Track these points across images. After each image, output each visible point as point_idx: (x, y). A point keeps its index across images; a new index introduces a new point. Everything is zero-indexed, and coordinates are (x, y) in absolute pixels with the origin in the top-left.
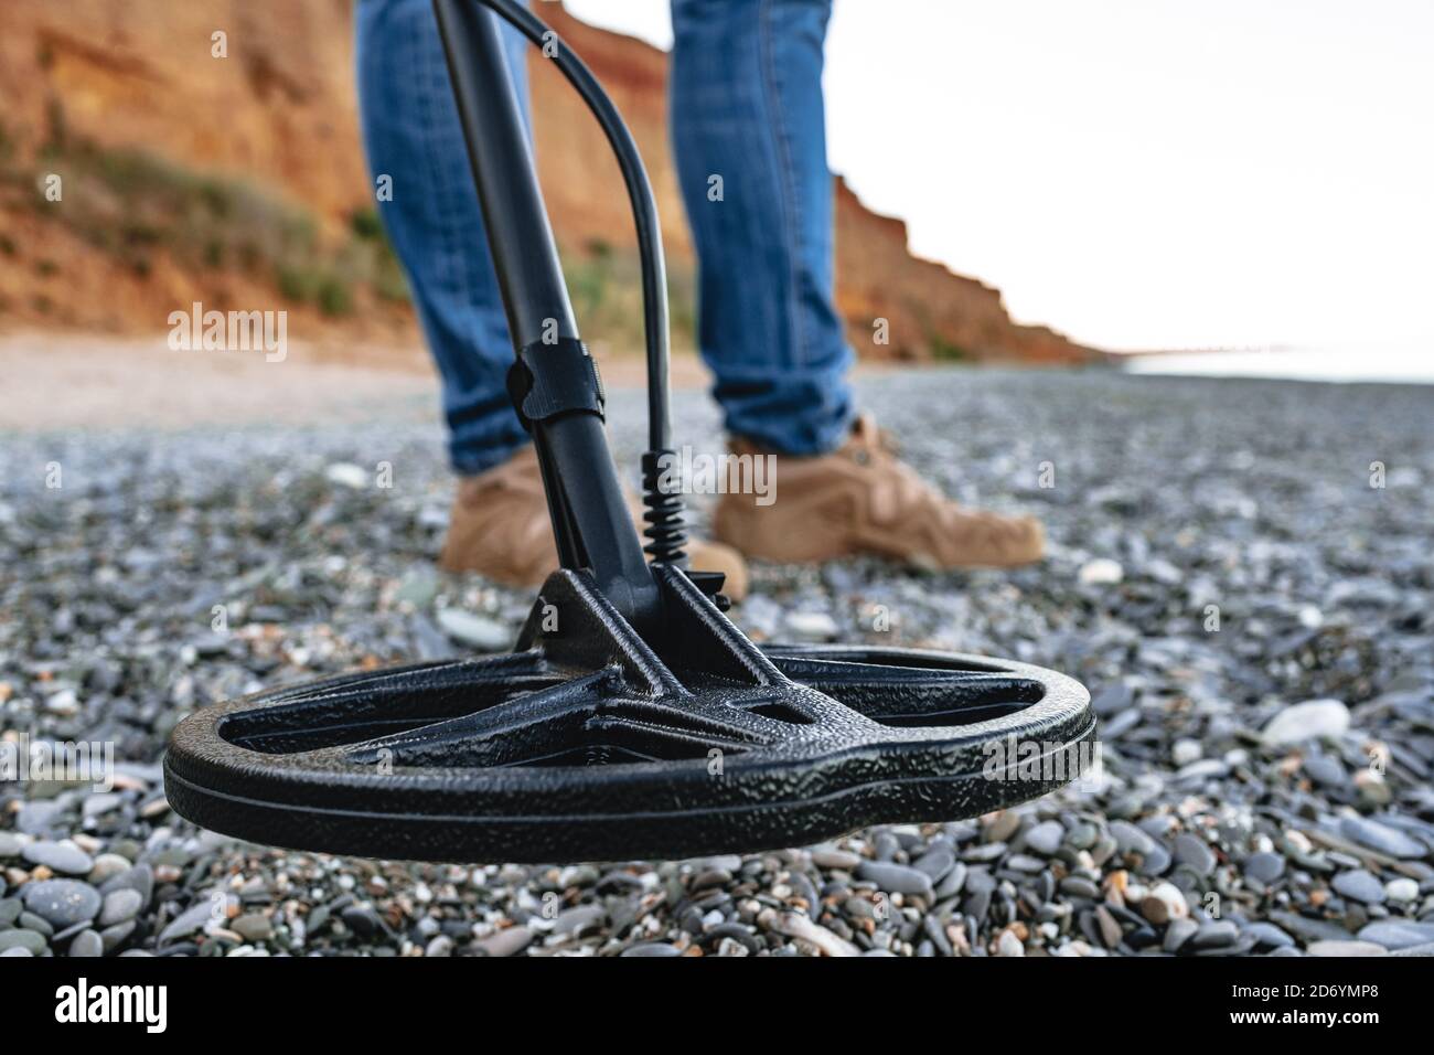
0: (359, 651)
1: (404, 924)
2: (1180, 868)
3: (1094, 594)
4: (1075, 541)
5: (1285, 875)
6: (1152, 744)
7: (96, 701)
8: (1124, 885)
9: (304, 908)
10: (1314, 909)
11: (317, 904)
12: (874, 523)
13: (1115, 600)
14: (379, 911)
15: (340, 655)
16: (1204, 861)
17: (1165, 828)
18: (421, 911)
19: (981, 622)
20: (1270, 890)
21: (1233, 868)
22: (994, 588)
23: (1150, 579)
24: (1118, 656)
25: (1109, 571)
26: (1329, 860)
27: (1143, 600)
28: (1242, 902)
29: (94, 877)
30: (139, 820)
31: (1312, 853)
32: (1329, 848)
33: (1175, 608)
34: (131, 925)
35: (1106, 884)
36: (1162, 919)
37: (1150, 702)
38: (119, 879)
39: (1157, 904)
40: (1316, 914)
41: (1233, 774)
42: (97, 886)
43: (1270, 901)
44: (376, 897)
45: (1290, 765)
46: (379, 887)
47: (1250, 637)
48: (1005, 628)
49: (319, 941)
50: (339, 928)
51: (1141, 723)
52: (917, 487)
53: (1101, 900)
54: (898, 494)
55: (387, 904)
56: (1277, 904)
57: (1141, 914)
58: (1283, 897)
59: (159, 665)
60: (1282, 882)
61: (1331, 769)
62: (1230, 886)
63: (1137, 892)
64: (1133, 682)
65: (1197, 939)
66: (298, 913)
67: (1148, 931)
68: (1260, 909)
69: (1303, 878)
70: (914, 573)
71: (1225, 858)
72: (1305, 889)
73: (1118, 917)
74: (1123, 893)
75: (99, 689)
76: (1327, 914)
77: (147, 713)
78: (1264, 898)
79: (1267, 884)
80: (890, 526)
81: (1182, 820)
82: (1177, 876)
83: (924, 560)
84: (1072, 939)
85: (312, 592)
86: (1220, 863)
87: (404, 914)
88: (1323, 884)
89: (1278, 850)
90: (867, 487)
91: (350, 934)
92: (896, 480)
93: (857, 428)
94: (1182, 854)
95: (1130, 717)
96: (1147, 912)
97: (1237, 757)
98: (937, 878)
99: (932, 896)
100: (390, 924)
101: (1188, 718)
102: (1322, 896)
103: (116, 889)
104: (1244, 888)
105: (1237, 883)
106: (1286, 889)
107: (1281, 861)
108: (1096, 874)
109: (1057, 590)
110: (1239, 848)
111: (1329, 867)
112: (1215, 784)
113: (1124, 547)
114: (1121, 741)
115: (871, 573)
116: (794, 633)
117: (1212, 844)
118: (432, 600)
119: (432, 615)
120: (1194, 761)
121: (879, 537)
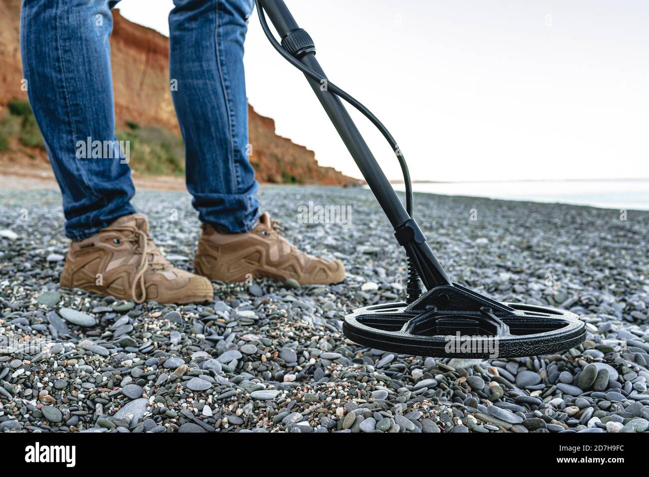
3: (366, 295)
4: (356, 271)
6: (401, 370)
12: (269, 263)
13: (377, 298)
17: (418, 417)
22: (325, 295)
23: (391, 290)
25: (373, 285)
26: (486, 428)
27: (388, 299)
31: (479, 424)
32: (486, 422)
41: (439, 385)
45: (463, 380)
48: (331, 314)
51: (395, 360)
52: (289, 246)
54: (281, 250)
61: (480, 383)
70: (289, 287)
80: (276, 265)
81: (425, 413)
83: (293, 281)
89: (465, 424)
92: (280, 243)
93: (262, 219)
95: (390, 357)
97: (440, 376)
107: (467, 430)
109: (350, 294)
110: (450, 424)
112: (432, 391)
113: (376, 273)
114: (387, 368)
115: (269, 287)
116: (239, 319)
117: (438, 423)
118: (57, 304)
119: (57, 310)
120: (420, 379)
121: (273, 270)
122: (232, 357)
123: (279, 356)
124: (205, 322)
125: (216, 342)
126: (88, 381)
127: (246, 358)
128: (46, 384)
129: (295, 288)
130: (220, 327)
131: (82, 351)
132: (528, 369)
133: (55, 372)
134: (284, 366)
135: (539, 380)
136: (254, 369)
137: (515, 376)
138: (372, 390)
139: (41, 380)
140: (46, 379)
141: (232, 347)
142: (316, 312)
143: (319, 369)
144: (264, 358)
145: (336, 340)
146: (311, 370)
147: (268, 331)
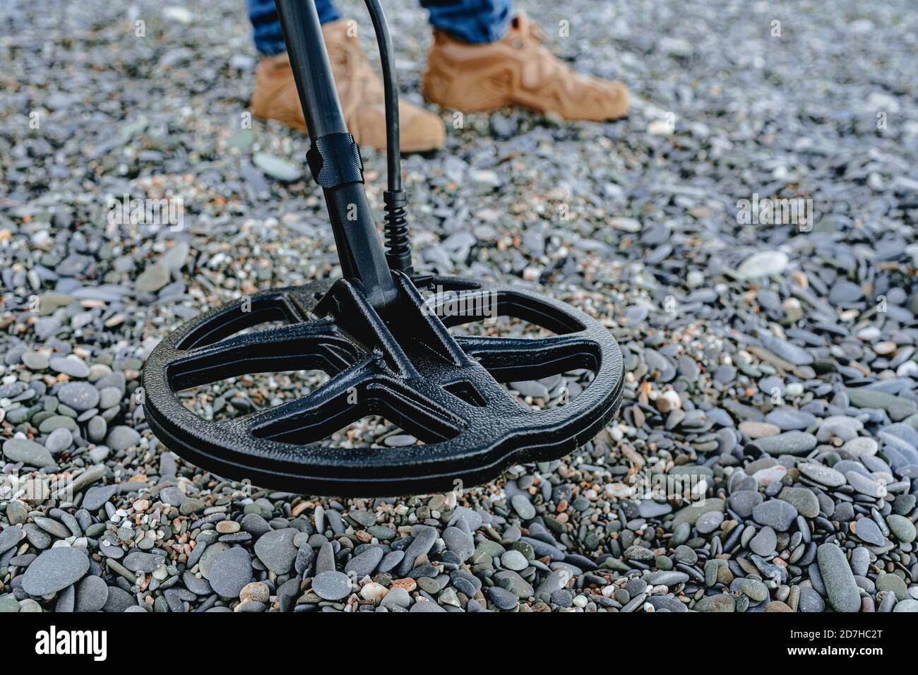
0: (212, 193)
1: (264, 402)
2: (681, 378)
3: (654, 143)
4: (648, 94)
5: (735, 379)
6: (675, 271)
7: (63, 235)
8: (649, 391)
9: (211, 398)
10: (747, 399)
11: (218, 395)
12: (523, 88)
13: (668, 147)
14: (250, 397)
15: (201, 196)
16: (693, 373)
17: (675, 353)
18: (273, 394)
19: (585, 170)
20: (726, 387)
21: (708, 375)
22: (595, 140)
23: (690, 134)
24: (664, 201)
26: (759, 370)
27: (684, 149)
28: (710, 395)
29: (92, 379)
30: (106, 329)
31: (751, 364)
32: (761, 361)
33: (702, 155)
34: (118, 409)
35: (640, 390)
36: (667, 410)
37: (679, 238)
38: (106, 380)
39: (665, 402)
40: (747, 402)
41: (718, 301)
42: (93, 383)
43: (725, 394)
44: (248, 388)
45: (750, 296)
46: (248, 382)
47: (744, 182)
48: (599, 173)
49: (220, 415)
50: (230, 409)
51: (672, 254)
52: (552, 66)
53: (636, 400)
54: (540, 69)
55: (254, 391)
56: (728, 396)
57: (656, 408)
58: (732, 392)
59: (93, 208)
60: (733, 384)
61: (771, 300)
62: (705, 386)
63: (655, 395)
64: (670, 224)
65: (684, 423)
66: (208, 401)
67: (659, 418)
68: (720, 398)
69: (744, 379)
70: (546, 124)
71: (704, 369)
72: (744, 387)
73: (644, 411)
74: (648, 395)
75: (62, 227)
76: (753, 402)
77: (93, 246)
78: (722, 393)
79: (725, 384)
80: (534, 91)
81: (685, 347)
82: (677, 384)
83: (553, 116)
84: (619, 423)
85: (175, 139)
86: (702, 372)
87: (263, 397)
88: (754, 384)
89: (734, 364)
90: (521, 64)
91: (237, 411)
92: (539, 58)
93: (515, 23)
94: (683, 370)
95: (666, 250)
96: (659, 407)
97: (722, 288)
98: (551, 388)
99: (548, 397)
100: (257, 404)
101: (699, 253)
102: (752, 391)
103: (105, 387)
104: (712, 387)
105: (709, 384)
106: (735, 388)
107: (734, 370)
108: (636, 385)
109: (633, 140)
110: (713, 363)
111: (759, 374)
112: (707, 310)
113: (678, 96)
114: (659, 266)
115: (520, 122)
116: (474, 185)
117: (698, 362)
118: (251, 146)
119: (251, 156)
120: (698, 288)
121: (527, 98)
122: (463, 242)
123: (522, 243)
124: (432, 188)
125: (443, 219)
126: (293, 271)
127: (479, 244)
128: (248, 274)
129: (555, 126)
130: (450, 195)
131: (285, 232)
132: (849, 280)
133: (256, 258)
134: (527, 257)
135: (858, 297)
136: (490, 260)
137: (829, 287)
138: (629, 305)
139: (243, 267)
140: (248, 267)
141: (463, 229)
142: (580, 170)
143: (570, 264)
144: (502, 245)
145: (599, 220)
146: (560, 265)
147: (510, 205)
